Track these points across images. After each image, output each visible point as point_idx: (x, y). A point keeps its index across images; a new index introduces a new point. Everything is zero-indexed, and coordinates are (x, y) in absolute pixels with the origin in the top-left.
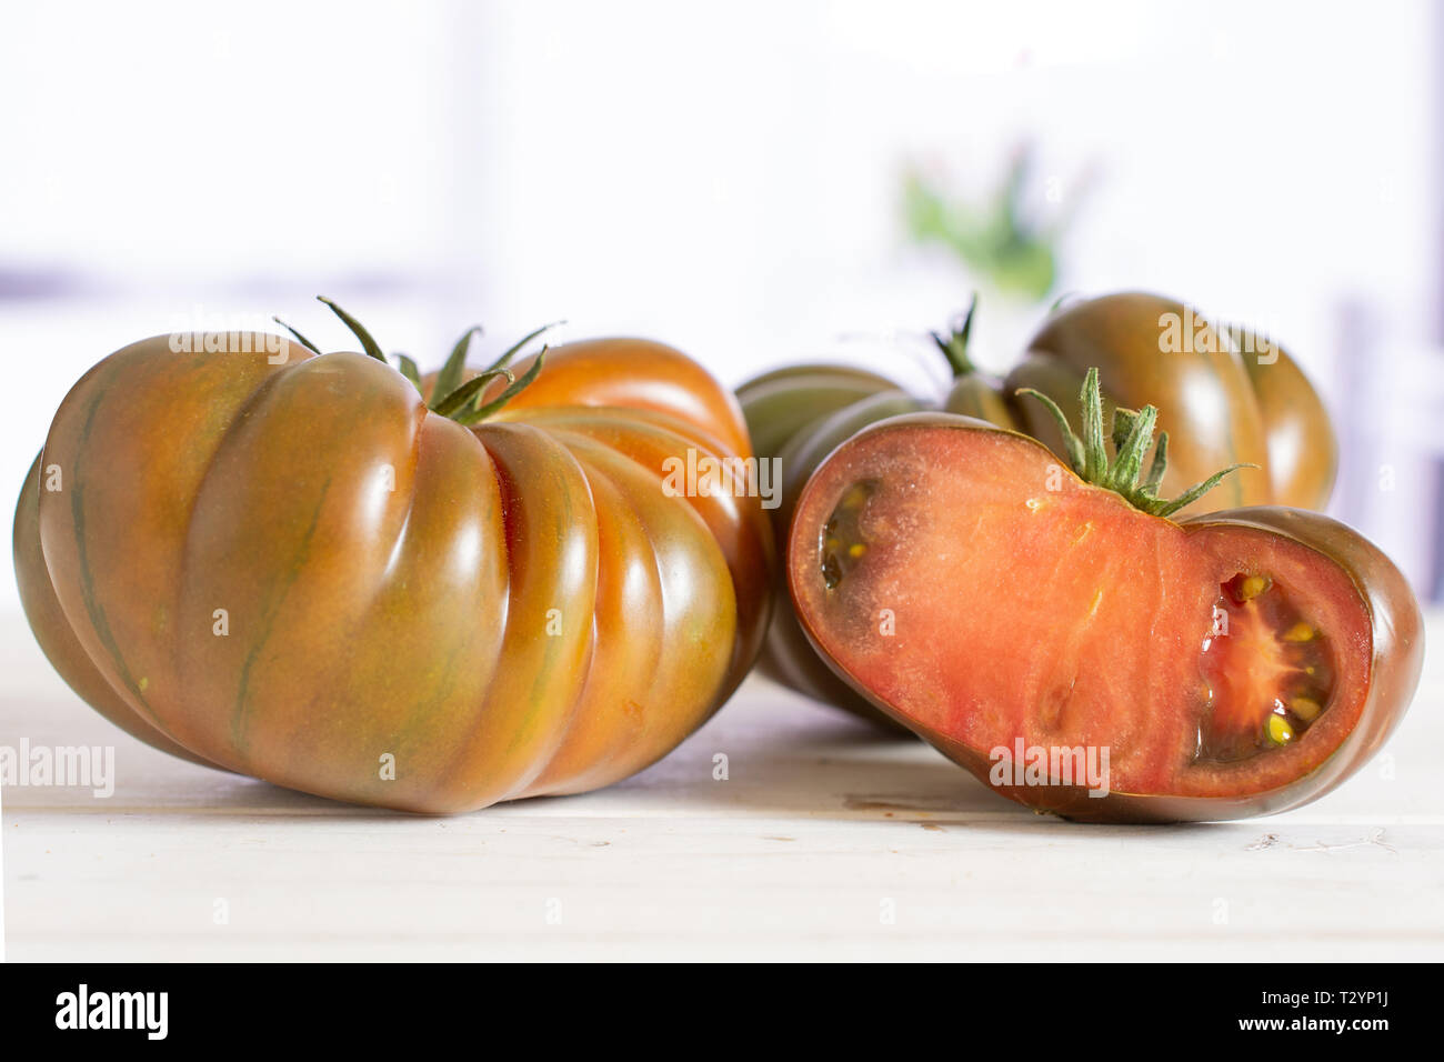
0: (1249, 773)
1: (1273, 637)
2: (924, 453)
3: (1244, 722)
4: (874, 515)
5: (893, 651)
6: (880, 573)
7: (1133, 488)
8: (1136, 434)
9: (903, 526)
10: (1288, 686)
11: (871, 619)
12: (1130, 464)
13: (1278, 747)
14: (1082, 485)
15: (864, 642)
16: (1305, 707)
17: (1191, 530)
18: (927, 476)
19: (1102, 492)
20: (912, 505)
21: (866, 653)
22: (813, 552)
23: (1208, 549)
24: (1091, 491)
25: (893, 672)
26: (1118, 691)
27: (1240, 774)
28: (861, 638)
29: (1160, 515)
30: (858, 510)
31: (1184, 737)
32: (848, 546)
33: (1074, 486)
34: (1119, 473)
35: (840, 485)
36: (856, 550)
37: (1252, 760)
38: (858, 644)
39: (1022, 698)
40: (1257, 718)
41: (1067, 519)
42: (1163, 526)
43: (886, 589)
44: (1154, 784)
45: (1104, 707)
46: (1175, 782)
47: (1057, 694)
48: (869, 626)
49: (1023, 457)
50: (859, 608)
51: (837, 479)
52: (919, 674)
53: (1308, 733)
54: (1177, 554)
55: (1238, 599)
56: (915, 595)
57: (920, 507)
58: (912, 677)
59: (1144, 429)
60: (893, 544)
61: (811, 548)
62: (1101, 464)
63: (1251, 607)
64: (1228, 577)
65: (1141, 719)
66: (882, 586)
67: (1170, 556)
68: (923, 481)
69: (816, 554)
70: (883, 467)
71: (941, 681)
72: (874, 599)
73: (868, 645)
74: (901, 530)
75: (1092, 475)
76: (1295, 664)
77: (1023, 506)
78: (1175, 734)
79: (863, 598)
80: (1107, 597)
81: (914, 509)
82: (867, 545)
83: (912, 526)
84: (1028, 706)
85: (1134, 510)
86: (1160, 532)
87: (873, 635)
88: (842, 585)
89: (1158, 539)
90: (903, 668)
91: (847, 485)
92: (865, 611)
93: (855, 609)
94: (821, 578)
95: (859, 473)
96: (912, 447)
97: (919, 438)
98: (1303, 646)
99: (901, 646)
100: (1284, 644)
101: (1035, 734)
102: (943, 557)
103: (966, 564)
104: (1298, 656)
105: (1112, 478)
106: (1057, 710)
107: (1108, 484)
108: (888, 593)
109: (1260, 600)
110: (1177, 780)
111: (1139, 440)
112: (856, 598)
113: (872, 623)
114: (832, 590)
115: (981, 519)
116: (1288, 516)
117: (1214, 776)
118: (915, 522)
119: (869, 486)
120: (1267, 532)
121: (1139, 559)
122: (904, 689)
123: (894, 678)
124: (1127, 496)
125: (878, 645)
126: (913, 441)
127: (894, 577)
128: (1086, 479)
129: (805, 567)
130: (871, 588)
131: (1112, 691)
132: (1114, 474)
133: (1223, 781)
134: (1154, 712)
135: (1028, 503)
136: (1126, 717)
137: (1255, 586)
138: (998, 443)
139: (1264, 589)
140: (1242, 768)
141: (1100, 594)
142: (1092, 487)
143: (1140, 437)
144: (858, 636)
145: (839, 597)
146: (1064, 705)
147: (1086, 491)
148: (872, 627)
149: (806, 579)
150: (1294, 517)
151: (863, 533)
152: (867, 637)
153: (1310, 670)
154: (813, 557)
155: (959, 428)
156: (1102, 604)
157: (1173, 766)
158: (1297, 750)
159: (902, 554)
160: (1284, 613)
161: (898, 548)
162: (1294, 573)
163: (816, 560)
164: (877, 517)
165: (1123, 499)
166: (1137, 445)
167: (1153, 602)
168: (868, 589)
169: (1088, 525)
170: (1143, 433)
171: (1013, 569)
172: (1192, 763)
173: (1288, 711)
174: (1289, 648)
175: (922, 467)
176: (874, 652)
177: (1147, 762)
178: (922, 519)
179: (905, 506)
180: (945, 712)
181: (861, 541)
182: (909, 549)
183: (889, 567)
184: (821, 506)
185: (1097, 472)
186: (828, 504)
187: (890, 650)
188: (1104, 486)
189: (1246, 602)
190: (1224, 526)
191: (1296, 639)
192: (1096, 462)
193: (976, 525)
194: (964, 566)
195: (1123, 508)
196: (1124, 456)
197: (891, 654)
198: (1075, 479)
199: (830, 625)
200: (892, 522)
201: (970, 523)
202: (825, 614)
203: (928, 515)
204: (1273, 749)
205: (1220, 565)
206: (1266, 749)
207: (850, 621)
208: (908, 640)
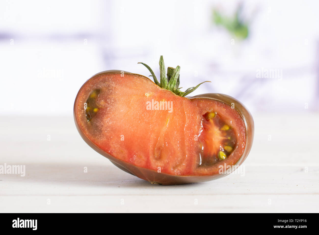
0: (215, 168)
1: (218, 129)
2: (114, 81)
3: (212, 154)
4: (100, 100)
5: (110, 139)
6: (103, 116)
7: (175, 89)
8: (175, 73)
9: (109, 102)
10: (224, 143)
11: (102, 130)
12: (174, 82)
13: (222, 160)
14: (160, 89)
15: (100, 137)
16: (229, 149)
17: (193, 100)
18: (115, 88)
19: (167, 91)
20: (111, 96)
21: (101, 140)
22: (83, 111)
23: (198, 106)
24: (163, 91)
25: (110, 145)
26: (177, 146)
27: (213, 169)
28: (100, 136)
29: (183, 96)
30: (96, 98)
31: (196, 159)
32: (93, 109)
33: (158, 89)
34: (171, 85)
35: (90, 91)
36: (96, 110)
37: (216, 164)
38: (99, 137)
39: (149, 150)
40: (216, 153)
41: (157, 99)
42: (184, 99)
43: (106, 121)
44: (189, 173)
45: (173, 151)
46: (195, 172)
47: (159, 149)
48: (101, 132)
49: (143, 81)
50: (98, 126)
51: (88, 89)
52: (118, 145)
53: (230, 156)
54: (189, 107)
55: (208, 119)
56: (115, 122)
57: (114, 97)
58: (116, 146)
59: (177, 72)
60: (107, 108)
61: (82, 110)
62: (165, 83)
63: (211, 121)
64: (204, 113)
65: (184, 154)
66: (104, 120)
67: (187, 109)
68: (114, 89)
69: (84, 112)
70: (101, 86)
71: (124, 147)
72: (102, 124)
73: (102, 138)
74: (109, 103)
75: (163, 85)
76: (225, 137)
77: (144, 95)
78: (193, 158)
79: (99, 124)
80: (171, 120)
81: (112, 98)
82: (99, 108)
83: (112, 102)
84: (151, 153)
85: (176, 95)
86: (184, 101)
87: (103, 134)
88: (92, 120)
89: (184, 103)
90: (113, 144)
91: (92, 91)
92: (100, 128)
93: (97, 127)
94: (86, 118)
95: (95, 87)
96: (110, 79)
97: (112, 77)
98: (227, 131)
99: (112, 137)
100: (221, 131)
101: (154, 161)
102: (122, 111)
103: (129, 113)
104: (225, 134)
105: (169, 87)
106: (159, 154)
107: (168, 88)
108: (106, 122)
109: (213, 119)
110: (195, 171)
111: (176, 75)
112: (97, 124)
113: (102, 131)
114: (89, 122)
115: (132, 100)
116: (218, 95)
117: (206, 170)
118: (113, 101)
119: (98, 91)
120: (214, 100)
121: (179, 109)
122: (114, 149)
123: (110, 147)
124: (173, 91)
125: (104, 138)
126: (110, 78)
127: (107, 117)
128: (161, 87)
129: (81, 115)
130: (101, 121)
131: (175, 147)
132: (169, 85)
133: (208, 171)
134: (187, 152)
135: (146, 94)
136: (179, 154)
137: (212, 115)
138: (135, 78)
139: (215, 116)
140: (213, 167)
141: (169, 119)
142: (163, 89)
143: (176, 74)
144: (99, 135)
145: (92, 124)
146: (161, 152)
147: (161, 90)
148: (102, 132)
149: (81, 119)
150: (220, 96)
151: (97, 105)
152: (101, 135)
153: (229, 138)
154: (83, 112)
156: (169, 122)
157: (194, 167)
158: (228, 161)
159: (110, 111)
160: (221, 122)
161: (108, 109)
162: (223, 111)
163: (84, 113)
164: (101, 100)
165: (172, 92)
166: (175, 77)
167: (184, 121)
168: (100, 121)
169: (163, 100)
170: (177, 73)
171: (143, 113)
172: (199, 166)
173: (224, 150)
174: (223, 132)
175: (114, 85)
176: (104, 139)
177: (187, 167)
178: (115, 100)
179: (109, 96)
180: (126, 156)
181: (97, 107)
182: (111, 109)
183: (106, 114)
184: (84, 97)
185: (164, 85)
186: (86, 97)
187: (109, 138)
188: (167, 89)
189: (209, 120)
190: (202, 99)
191: (225, 130)
192: (164, 82)
193: (131, 101)
194: (128, 113)
195: (173, 95)
196: (172, 80)
197: (109, 140)
198: (158, 87)
199: (90, 132)
200: (106, 101)
201: (129, 101)
202: (88, 129)
203: (116, 99)
204: (221, 161)
205: (202, 110)
206: (219, 161)
207: (96, 131)
208: (114, 136)
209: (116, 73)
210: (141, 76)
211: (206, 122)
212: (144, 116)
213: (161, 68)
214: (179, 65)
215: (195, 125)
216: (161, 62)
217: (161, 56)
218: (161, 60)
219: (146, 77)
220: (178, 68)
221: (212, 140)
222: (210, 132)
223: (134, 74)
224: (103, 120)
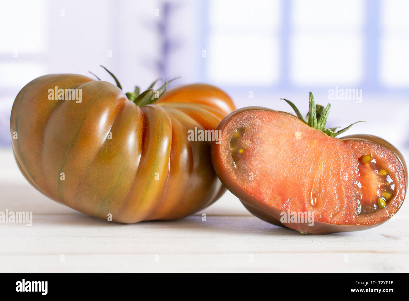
0: (376, 216)
2: (260, 119)
3: (371, 200)
4: (246, 139)
6: (251, 158)
7: (325, 129)
10: (382, 189)
12: (324, 122)
14: (310, 128)
16: (388, 195)
17: (346, 141)
18: (261, 126)
19: (317, 131)
20: (258, 136)
21: (251, 184)
23: (353, 148)
24: (314, 131)
29: (333, 137)
30: (240, 138)
32: (238, 149)
33: (308, 129)
34: (321, 125)
35: (233, 130)
36: (241, 151)
37: (377, 213)
38: (248, 182)
39: (304, 197)
40: (375, 199)
41: (308, 139)
42: (336, 140)
43: (254, 163)
46: (355, 221)
47: (315, 195)
49: (291, 120)
52: (270, 191)
53: (391, 203)
54: (343, 150)
55: (363, 163)
56: (264, 165)
57: (260, 137)
59: (328, 111)
60: (254, 149)
63: (367, 165)
64: (359, 156)
65: (342, 201)
67: (341, 151)
69: (229, 153)
70: (246, 124)
71: (277, 193)
73: (252, 182)
74: (256, 144)
75: (312, 125)
76: (383, 182)
77: (294, 135)
79: (247, 167)
82: (245, 150)
83: (259, 143)
84: (306, 200)
85: (327, 136)
86: (337, 143)
88: (239, 162)
90: (264, 189)
91: (236, 130)
92: (248, 171)
93: (245, 170)
94: (232, 160)
95: (239, 126)
96: (255, 117)
97: (257, 114)
98: (385, 176)
99: (262, 182)
100: (379, 176)
101: (310, 208)
102: (271, 152)
105: (319, 126)
106: (316, 201)
107: (318, 128)
108: (255, 165)
109: (369, 163)
112: (245, 167)
114: (236, 164)
116: (371, 137)
117: (366, 218)
118: (260, 141)
119: (242, 130)
120: (370, 142)
121: (332, 151)
123: (262, 192)
124: (324, 131)
126: (255, 115)
127: (256, 160)
128: (310, 126)
129: (225, 157)
131: (331, 194)
132: (319, 125)
133: (368, 219)
134: (345, 199)
136: (337, 201)
137: (367, 159)
138: (282, 115)
139: (370, 160)
140: (374, 215)
141: (322, 163)
143: (327, 113)
145: (239, 167)
146: (317, 199)
147: (312, 130)
149: (226, 161)
151: (243, 146)
153: (388, 184)
155: (269, 111)
159: (257, 152)
160: (379, 166)
161: (256, 150)
163: (229, 155)
165: (323, 133)
167: (339, 165)
168: (248, 164)
169: (315, 141)
175: (259, 124)
177: (346, 215)
178: (262, 141)
179: (256, 136)
181: (242, 148)
182: (259, 150)
183: (253, 156)
184: (228, 137)
185: (314, 124)
186: (230, 136)
187: (259, 183)
188: (316, 128)
189: (365, 163)
190: (356, 140)
191: (382, 174)
192: (314, 121)
193: (280, 141)
194: (278, 155)
195: (324, 135)
196: (322, 119)
197: (259, 184)
198: (308, 127)
199: (237, 176)
200: (252, 142)
201: (278, 141)
202: (235, 173)
203: (264, 139)
204: (382, 208)
205: (357, 152)
206: (379, 208)
207: (244, 174)
208: (264, 180)
209: (261, 110)
210: (289, 114)
211: (362, 166)
212: (296, 159)
213: (311, 106)
214: (330, 103)
215: (351, 170)
216: (311, 99)
217: (310, 92)
218: (311, 97)
219: (293, 115)
220: (328, 106)
221: (369, 185)
222: (366, 177)
223: (281, 112)
224: (251, 163)
